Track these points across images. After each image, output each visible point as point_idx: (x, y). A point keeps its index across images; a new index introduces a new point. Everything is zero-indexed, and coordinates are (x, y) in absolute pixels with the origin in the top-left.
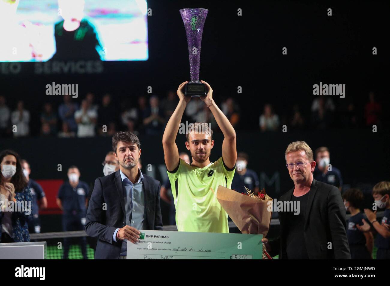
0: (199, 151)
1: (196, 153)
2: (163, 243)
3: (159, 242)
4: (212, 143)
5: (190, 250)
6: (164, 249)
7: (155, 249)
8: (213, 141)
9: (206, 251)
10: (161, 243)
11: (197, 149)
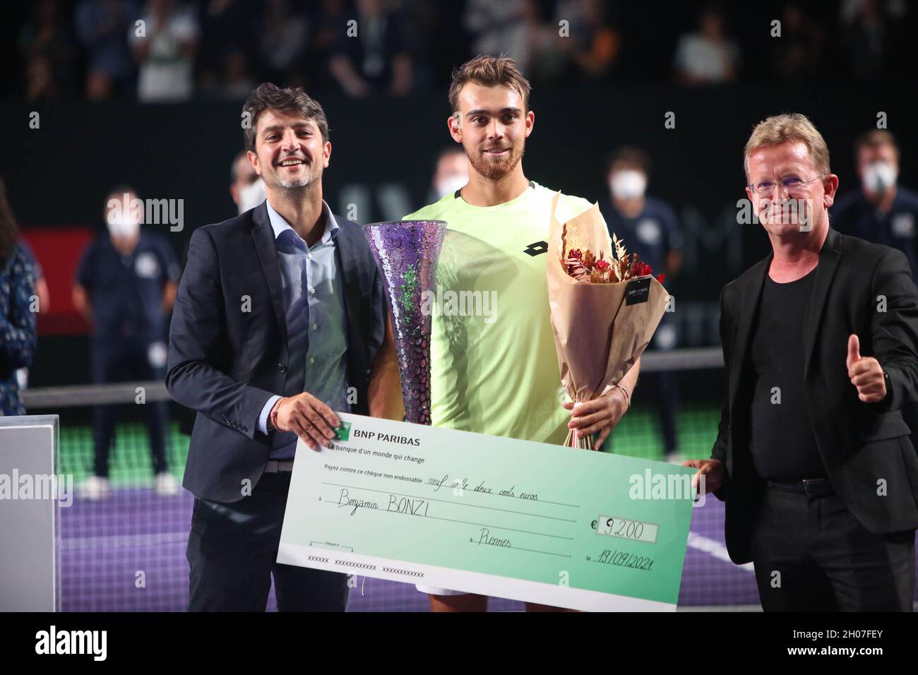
0: (490, 145)
1: (482, 151)
2: (400, 457)
3: (388, 455)
4: (529, 119)
5: (477, 490)
6: (402, 478)
7: (375, 475)
8: (531, 112)
9: (523, 496)
10: (396, 457)
11: (483, 139)
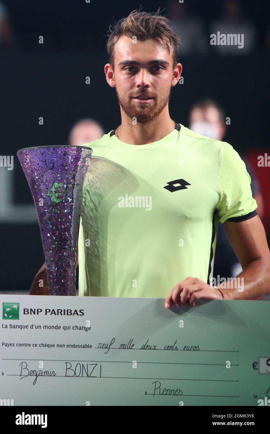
0: (137, 92)
1: (131, 98)
2: (69, 328)
3: (58, 327)
4: (177, 70)
5: (144, 348)
6: (74, 346)
7: (49, 346)
8: (179, 64)
9: (186, 349)
10: (65, 328)
11: (132, 86)
